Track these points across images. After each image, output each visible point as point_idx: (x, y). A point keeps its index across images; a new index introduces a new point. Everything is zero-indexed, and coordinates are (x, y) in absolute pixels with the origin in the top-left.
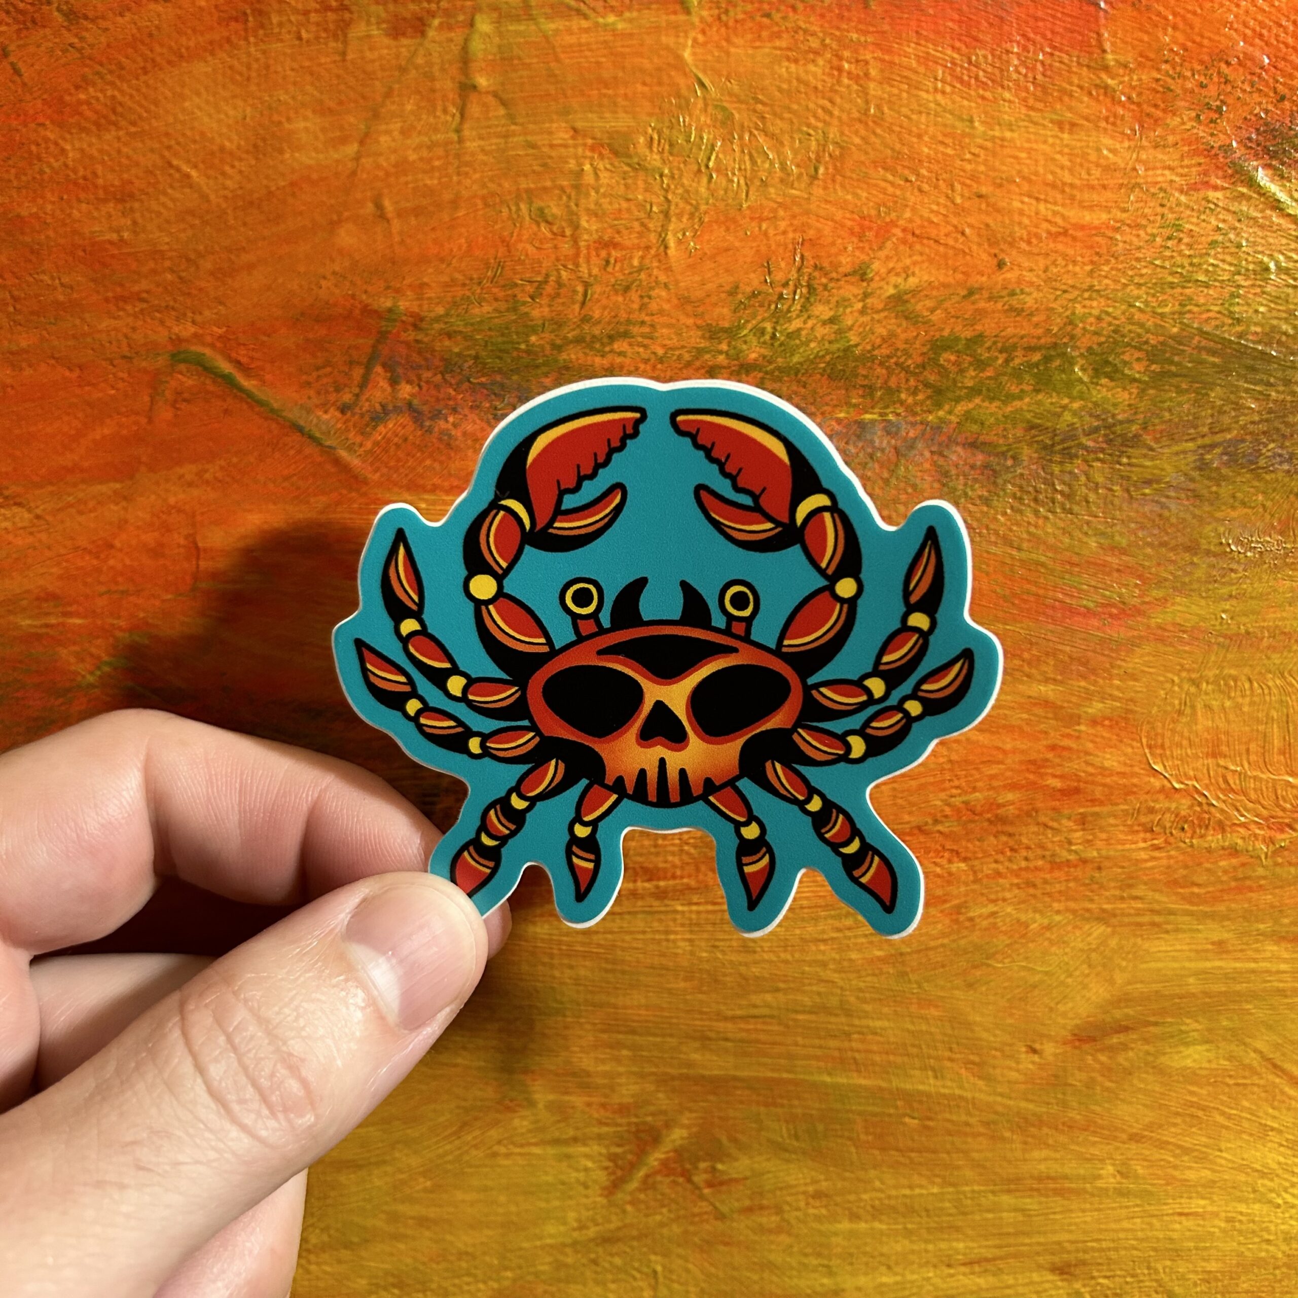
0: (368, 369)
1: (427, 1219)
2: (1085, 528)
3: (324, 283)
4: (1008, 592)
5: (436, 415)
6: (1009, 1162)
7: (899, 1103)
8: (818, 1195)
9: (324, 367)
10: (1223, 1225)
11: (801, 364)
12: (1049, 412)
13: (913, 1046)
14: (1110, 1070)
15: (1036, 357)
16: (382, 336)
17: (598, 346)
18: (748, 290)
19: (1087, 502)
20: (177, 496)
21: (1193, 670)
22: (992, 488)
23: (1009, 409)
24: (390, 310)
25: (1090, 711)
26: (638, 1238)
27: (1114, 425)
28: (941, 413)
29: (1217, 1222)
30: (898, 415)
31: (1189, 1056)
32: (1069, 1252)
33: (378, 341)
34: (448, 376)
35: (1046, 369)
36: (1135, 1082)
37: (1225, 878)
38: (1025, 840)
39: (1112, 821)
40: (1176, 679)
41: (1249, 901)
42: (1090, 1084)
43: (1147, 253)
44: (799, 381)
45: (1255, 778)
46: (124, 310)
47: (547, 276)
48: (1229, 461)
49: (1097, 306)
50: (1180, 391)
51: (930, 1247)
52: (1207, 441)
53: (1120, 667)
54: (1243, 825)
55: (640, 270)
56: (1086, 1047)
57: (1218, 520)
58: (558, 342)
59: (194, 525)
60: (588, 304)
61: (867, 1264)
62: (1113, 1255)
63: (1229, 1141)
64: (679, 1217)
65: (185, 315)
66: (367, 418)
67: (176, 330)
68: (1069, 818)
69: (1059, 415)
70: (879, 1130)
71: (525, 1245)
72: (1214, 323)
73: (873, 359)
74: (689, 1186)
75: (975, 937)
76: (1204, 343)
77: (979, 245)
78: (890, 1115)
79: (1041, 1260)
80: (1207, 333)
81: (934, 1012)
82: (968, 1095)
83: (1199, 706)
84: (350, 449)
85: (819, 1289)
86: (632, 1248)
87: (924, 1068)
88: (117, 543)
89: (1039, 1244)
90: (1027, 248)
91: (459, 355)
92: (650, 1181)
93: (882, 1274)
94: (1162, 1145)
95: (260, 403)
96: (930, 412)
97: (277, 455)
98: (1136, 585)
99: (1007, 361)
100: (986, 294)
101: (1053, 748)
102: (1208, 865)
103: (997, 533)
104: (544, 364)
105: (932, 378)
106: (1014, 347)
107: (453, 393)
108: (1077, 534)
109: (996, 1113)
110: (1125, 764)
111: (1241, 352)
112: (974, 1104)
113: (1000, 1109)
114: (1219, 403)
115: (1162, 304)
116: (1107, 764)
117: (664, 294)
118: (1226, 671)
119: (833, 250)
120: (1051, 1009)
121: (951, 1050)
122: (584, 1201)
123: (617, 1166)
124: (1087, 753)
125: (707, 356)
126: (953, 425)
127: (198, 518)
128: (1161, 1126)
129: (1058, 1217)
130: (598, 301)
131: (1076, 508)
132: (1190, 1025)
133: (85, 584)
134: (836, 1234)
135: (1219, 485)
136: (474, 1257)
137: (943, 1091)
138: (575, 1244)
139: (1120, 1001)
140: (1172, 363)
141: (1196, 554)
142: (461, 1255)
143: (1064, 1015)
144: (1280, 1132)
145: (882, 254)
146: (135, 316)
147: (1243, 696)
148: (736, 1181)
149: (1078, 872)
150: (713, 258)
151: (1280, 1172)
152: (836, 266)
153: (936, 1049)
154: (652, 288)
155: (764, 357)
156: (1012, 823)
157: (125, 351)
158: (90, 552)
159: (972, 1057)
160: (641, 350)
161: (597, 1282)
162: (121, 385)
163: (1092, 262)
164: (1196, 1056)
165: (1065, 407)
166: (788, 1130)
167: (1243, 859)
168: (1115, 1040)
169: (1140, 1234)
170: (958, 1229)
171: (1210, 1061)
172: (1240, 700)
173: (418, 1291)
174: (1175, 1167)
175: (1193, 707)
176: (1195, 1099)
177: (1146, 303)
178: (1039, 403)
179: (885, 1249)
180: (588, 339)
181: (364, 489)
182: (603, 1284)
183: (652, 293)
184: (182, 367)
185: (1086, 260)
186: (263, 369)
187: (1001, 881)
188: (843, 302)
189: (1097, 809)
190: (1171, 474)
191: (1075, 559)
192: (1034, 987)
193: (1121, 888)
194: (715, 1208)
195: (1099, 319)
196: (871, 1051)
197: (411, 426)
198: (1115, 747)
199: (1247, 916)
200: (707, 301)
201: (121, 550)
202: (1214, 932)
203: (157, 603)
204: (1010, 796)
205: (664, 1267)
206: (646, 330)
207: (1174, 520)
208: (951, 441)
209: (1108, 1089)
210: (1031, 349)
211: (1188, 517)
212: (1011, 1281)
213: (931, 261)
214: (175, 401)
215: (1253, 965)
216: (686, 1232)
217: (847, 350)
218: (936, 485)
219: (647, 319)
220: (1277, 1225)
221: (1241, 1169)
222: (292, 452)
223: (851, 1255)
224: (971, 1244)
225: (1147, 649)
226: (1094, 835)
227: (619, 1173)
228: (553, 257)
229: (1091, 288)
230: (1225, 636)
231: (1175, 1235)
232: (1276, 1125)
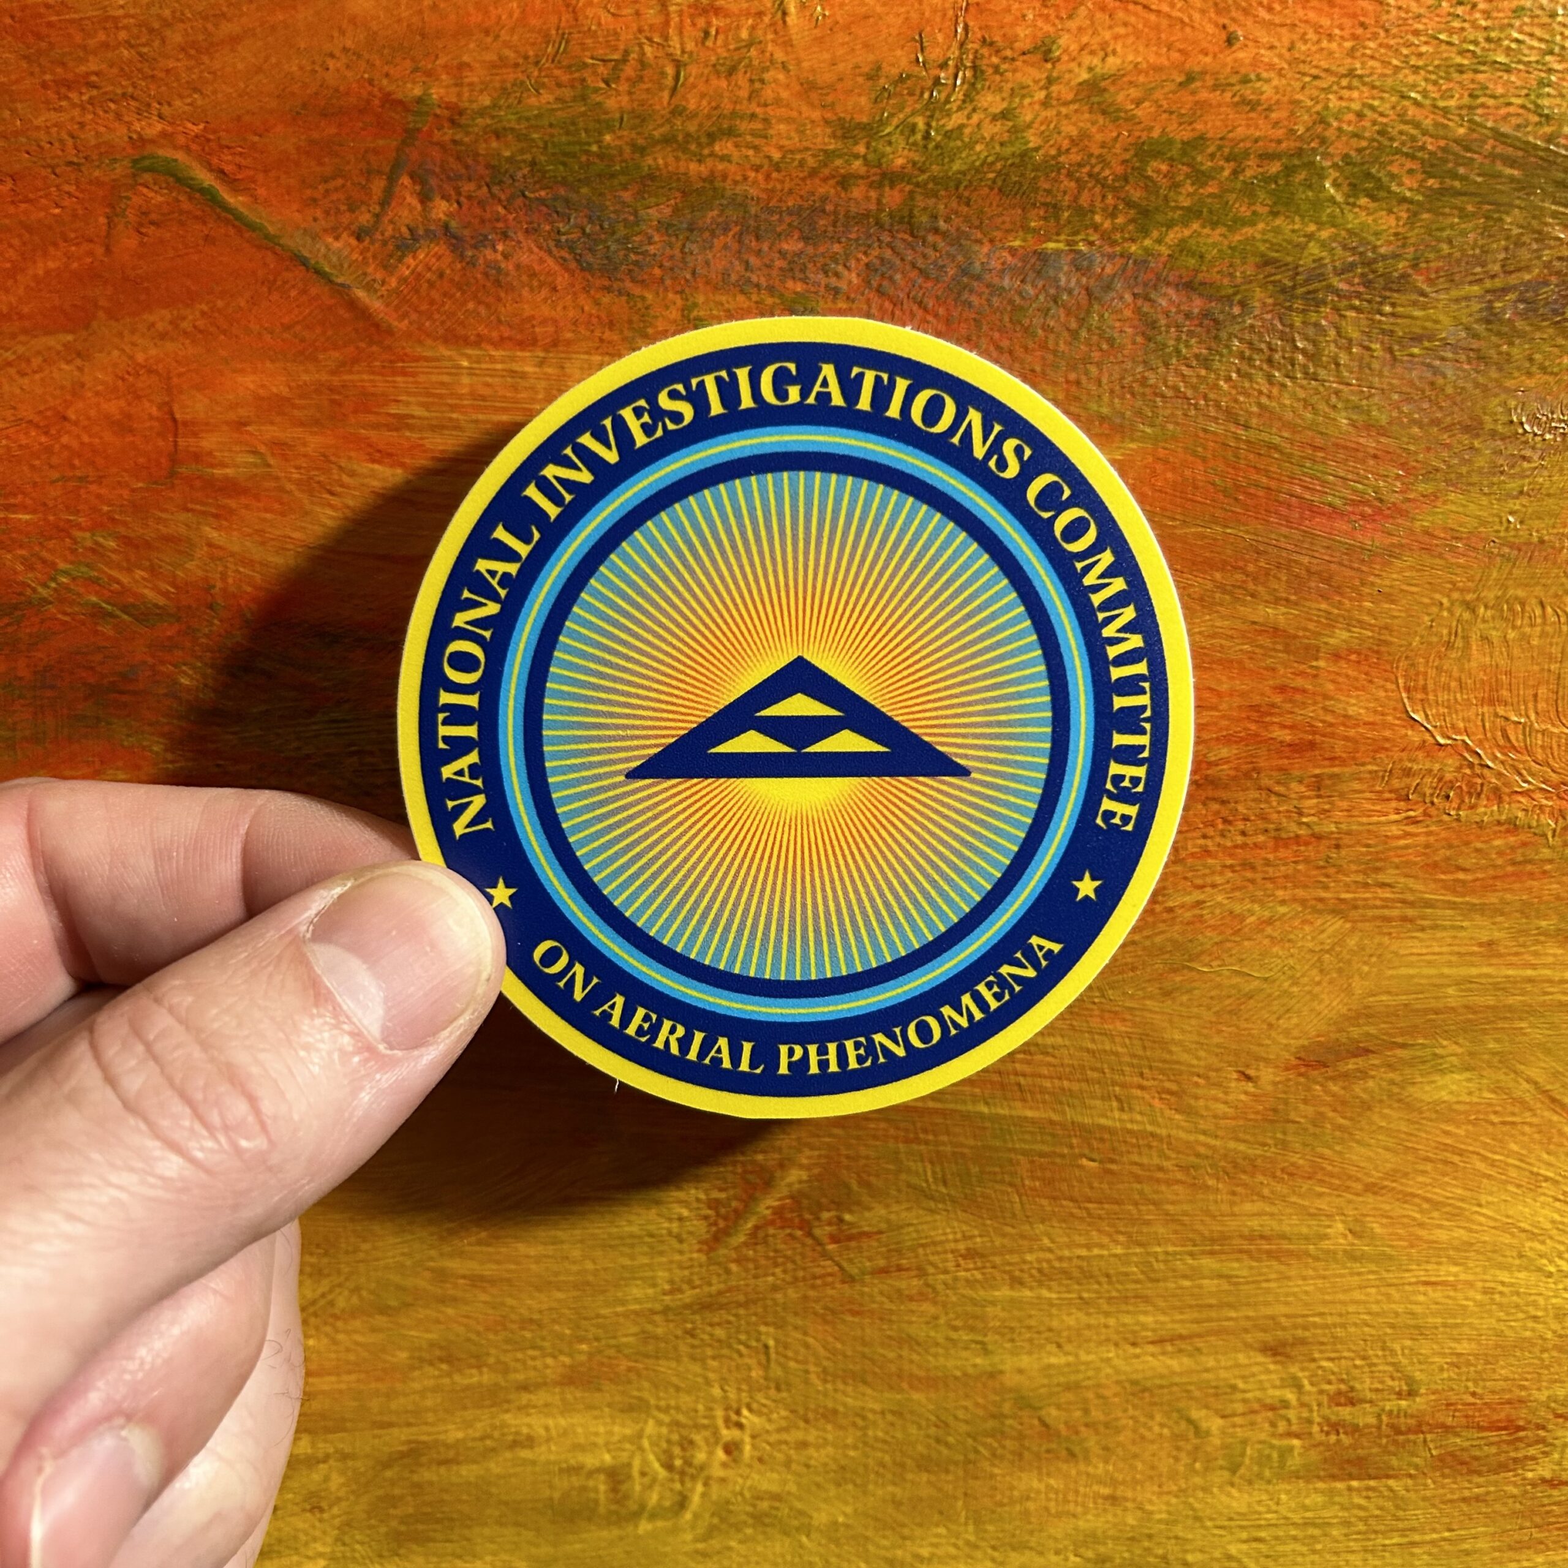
0: (392, 180)
1: (482, 1278)
2: (1334, 399)
3: (331, 63)
4: (1229, 483)
5: (482, 241)
6: (1214, 1217)
7: (1074, 1141)
8: (971, 1254)
9: (334, 178)
10: (1479, 1297)
11: (964, 173)
12: (1289, 242)
13: (1093, 1069)
14: (1344, 1103)
15: (1275, 168)
16: (410, 135)
17: (693, 147)
18: (895, 72)
19: (1337, 365)
20: (147, 351)
21: (1469, 591)
22: (1213, 345)
23: (1238, 237)
24: (419, 100)
25: (1332, 641)
26: (745, 1305)
27: (1375, 261)
28: (1147, 242)
29: (1471, 1293)
30: (1091, 244)
31: (1444, 1087)
32: (1284, 1329)
33: (404, 142)
34: (496, 190)
35: (1288, 184)
36: (1376, 1118)
37: (1500, 862)
38: (1241, 808)
39: (1356, 786)
40: (1445, 601)
41: (1530, 890)
42: (1318, 1120)
43: (1430, 25)
44: (960, 197)
45: (1543, 732)
46: (67, 98)
47: (626, 53)
48: (1526, 310)
49: (1357, 98)
50: (1464, 215)
51: (1112, 1321)
52: (1498, 283)
53: (1373, 584)
54: (1526, 793)
55: (749, 45)
56: (1315, 1073)
57: (1507, 390)
58: (640, 142)
59: (169, 390)
60: (681, 90)
61: (1031, 1340)
62: (1339, 1332)
63: (1491, 1194)
64: (796, 1279)
65: (149, 105)
66: (391, 247)
67: (137, 126)
68: (1300, 782)
69: (1302, 247)
70: (1048, 1174)
71: (603, 1312)
72: (1514, 121)
73: (1059, 168)
74: (809, 1241)
75: (1175, 932)
76: (1499, 150)
77: (1203, 12)
78: (1063, 1156)
79: (1249, 1338)
80: (1504, 135)
81: (1121, 1027)
82: (1164, 1132)
83: (1474, 638)
84: (369, 288)
85: (971, 1371)
86: (736, 1315)
87: (1107, 1098)
88: (71, 415)
89: (1248, 1318)
90: (1267, 16)
91: (510, 160)
92: (761, 1234)
93: (1050, 1353)
94: (1406, 1197)
95: (252, 227)
96: (1133, 240)
97: (275, 296)
98: (1398, 477)
99: (1235, 173)
100: (1210, 82)
101: (1282, 689)
102: (1479, 845)
103: (1218, 406)
104: (623, 172)
105: (1136, 195)
106: (1246, 154)
107: (500, 209)
108: (1322, 407)
109: (1198, 1155)
110: (1375, 712)
111: (1549, 160)
112: (1169, 1143)
113: (1202, 1150)
114: (1516, 231)
115: (1447, 95)
116: (1351, 711)
117: (781, 77)
118: (1511, 592)
119: (1008, 19)
120: (1270, 1026)
121: (1142, 1075)
122: (677, 1257)
123: (718, 1215)
124: (1326, 697)
125: (838, 162)
126: (1164, 259)
127: (175, 380)
128: (1406, 1175)
129: (1273, 1285)
130: (694, 86)
131: (1322, 373)
132: (1447, 1047)
133: (33, 467)
134: (993, 1303)
135: (1511, 344)
136: (540, 1325)
137: (1129, 1126)
138: (666, 1311)
139: (1359, 1015)
140: (1455, 176)
141: (1477, 436)
142: (526, 1323)
143: (1287, 1033)
144: (1556, 1182)
145: (1072, 25)
146: (83, 109)
147: (1532, 625)
148: (868, 1235)
149: (1309, 851)
150: (847, 28)
151: (1554, 1232)
152: (1011, 41)
153: (1123, 1073)
154: (766, 69)
155: (914, 164)
156: (1226, 787)
157: (72, 155)
158: (37, 426)
159: (1167, 1085)
160: (751, 152)
161: (693, 1358)
162: (66, 202)
163: (1354, 37)
164: (1454, 1087)
165: (1310, 237)
166: (934, 1173)
167: (1523, 837)
168: (1351, 1065)
169: (1375, 1308)
170: (1146, 1299)
171: (1470, 1093)
172: (1528, 630)
173: (471, 1367)
174: (1421, 1225)
175: (1466, 639)
176: (1449, 1141)
177: (1425, 93)
178: (1277, 231)
179: (1055, 1324)
180: (680, 138)
181: (387, 342)
182: (703, 1360)
183: (767, 76)
184: (147, 177)
185: (1346, 33)
186: (254, 182)
187: (1210, 861)
188: (1020, 91)
189: (1336, 770)
190: (1447, 328)
191: (1319, 441)
192: (1250, 996)
193: (1364, 873)
194: (841, 1268)
195: (1360, 115)
196: (1040, 1076)
197: (448, 258)
198: (1363, 689)
199: (1525, 910)
200: (839, 86)
201: (76, 423)
202: (1482, 929)
203: (126, 493)
204: (1224, 752)
205: (777, 1340)
206: (757, 126)
207: (1449, 390)
208: (1160, 280)
209: (1340, 1128)
210: (1267, 157)
211: (1469, 386)
212: (1211, 1363)
213: (1138, 34)
214: (141, 225)
215: (1530, 972)
216: (805, 1298)
217: (1024, 155)
218: (1139, 339)
219: (758, 110)
220: (1548, 1298)
221: (1505, 1228)
222: (293, 293)
223: (1012, 1329)
224: (1162, 1318)
225: (1409, 560)
226: (1332, 803)
227: (722, 1224)
228: (635, 26)
229: (1351, 73)
230: (1512, 546)
231: (1417, 1309)
232: (1550, 1174)
